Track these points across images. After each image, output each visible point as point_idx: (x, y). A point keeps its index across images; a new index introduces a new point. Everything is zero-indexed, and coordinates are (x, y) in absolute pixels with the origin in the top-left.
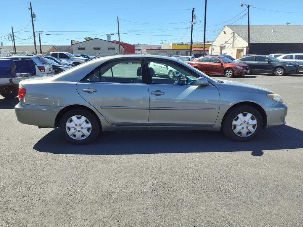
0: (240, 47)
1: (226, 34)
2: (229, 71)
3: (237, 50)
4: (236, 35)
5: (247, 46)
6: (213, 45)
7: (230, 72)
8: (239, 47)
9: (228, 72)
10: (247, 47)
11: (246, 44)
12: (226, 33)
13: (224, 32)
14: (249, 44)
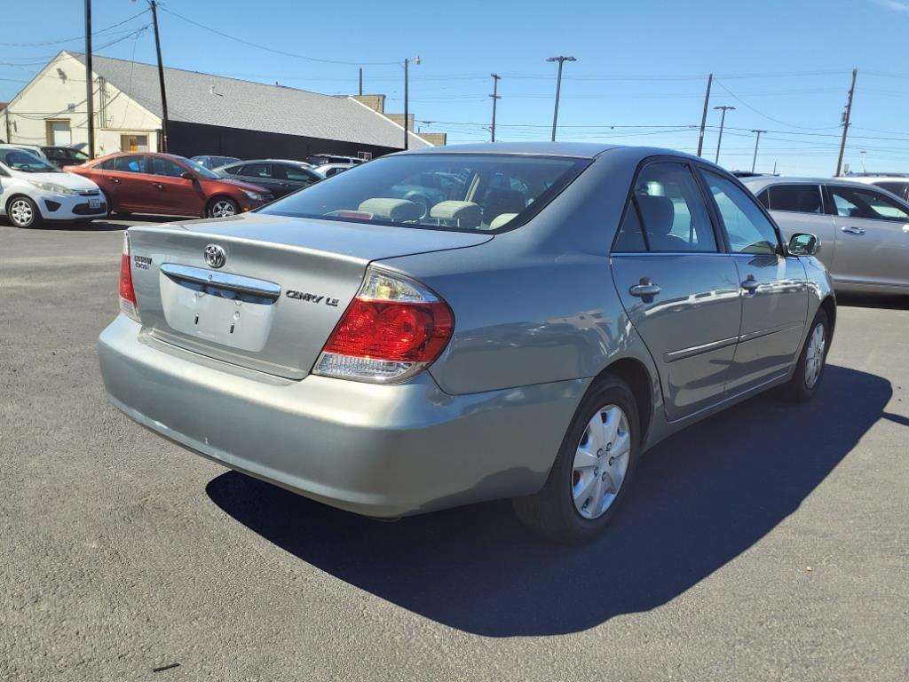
0: (132, 127)
1: (66, 81)
2: (223, 205)
3: (122, 136)
4: (109, 86)
5: (161, 128)
6: (11, 109)
7: (228, 210)
8: (127, 127)
9: (220, 207)
10: (158, 131)
11: (157, 123)
12: (68, 77)
13: (61, 73)
14: (166, 122)
